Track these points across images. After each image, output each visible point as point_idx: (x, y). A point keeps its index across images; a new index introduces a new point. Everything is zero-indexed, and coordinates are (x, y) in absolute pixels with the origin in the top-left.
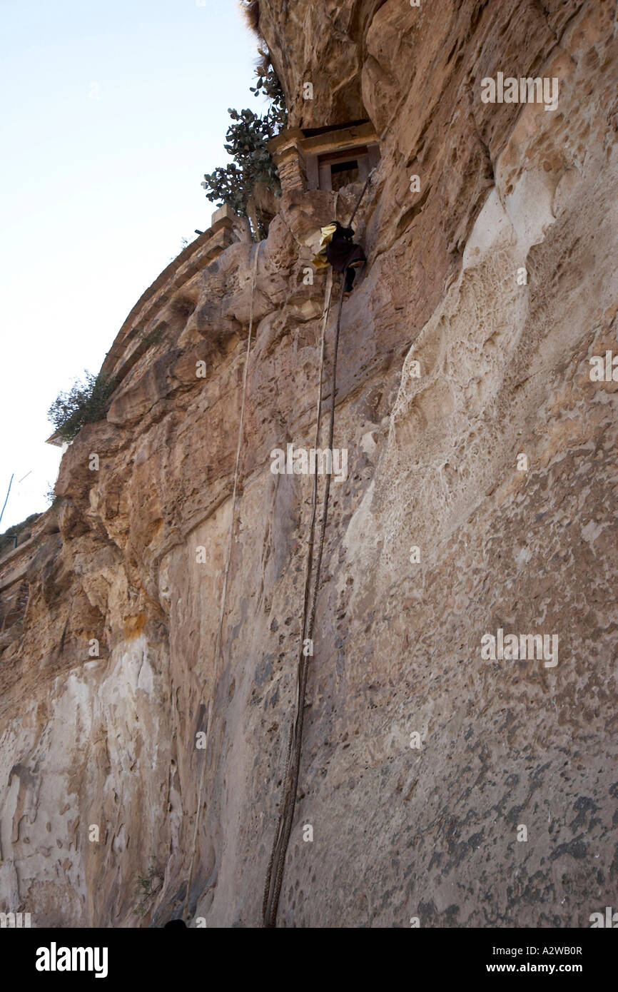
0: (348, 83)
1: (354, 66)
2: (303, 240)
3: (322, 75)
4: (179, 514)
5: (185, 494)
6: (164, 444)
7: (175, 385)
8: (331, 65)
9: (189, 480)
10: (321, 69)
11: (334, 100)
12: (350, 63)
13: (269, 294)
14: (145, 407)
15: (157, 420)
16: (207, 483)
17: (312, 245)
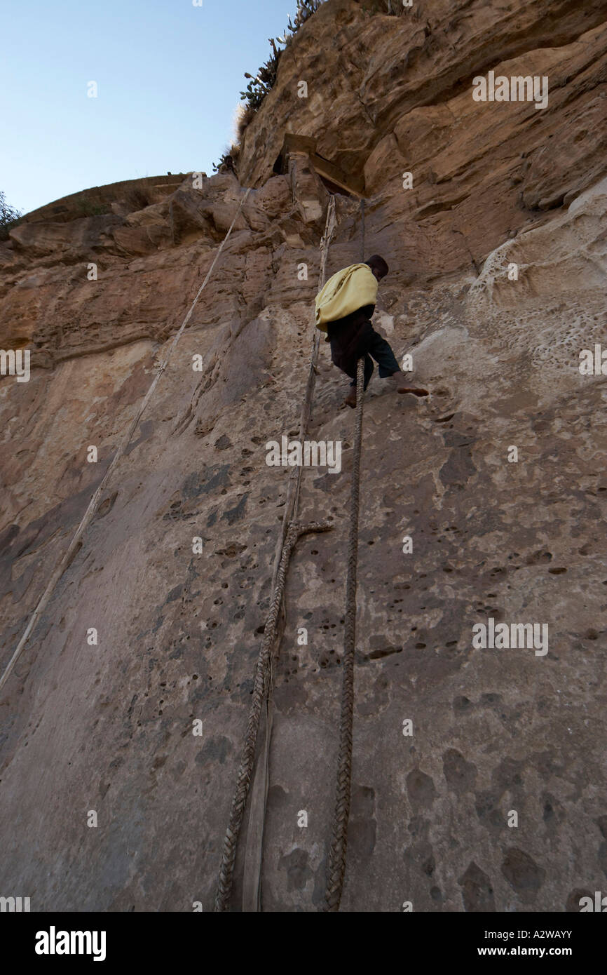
0: (352, 152)
1: (363, 144)
2: (302, 199)
3: (335, 135)
4: (59, 341)
5: (78, 323)
6: (68, 281)
7: (108, 243)
8: (346, 133)
9: (91, 314)
10: (337, 131)
11: (335, 156)
12: (362, 140)
13: (251, 219)
14: (60, 246)
15: (69, 261)
16: (116, 323)
17: (307, 208)
